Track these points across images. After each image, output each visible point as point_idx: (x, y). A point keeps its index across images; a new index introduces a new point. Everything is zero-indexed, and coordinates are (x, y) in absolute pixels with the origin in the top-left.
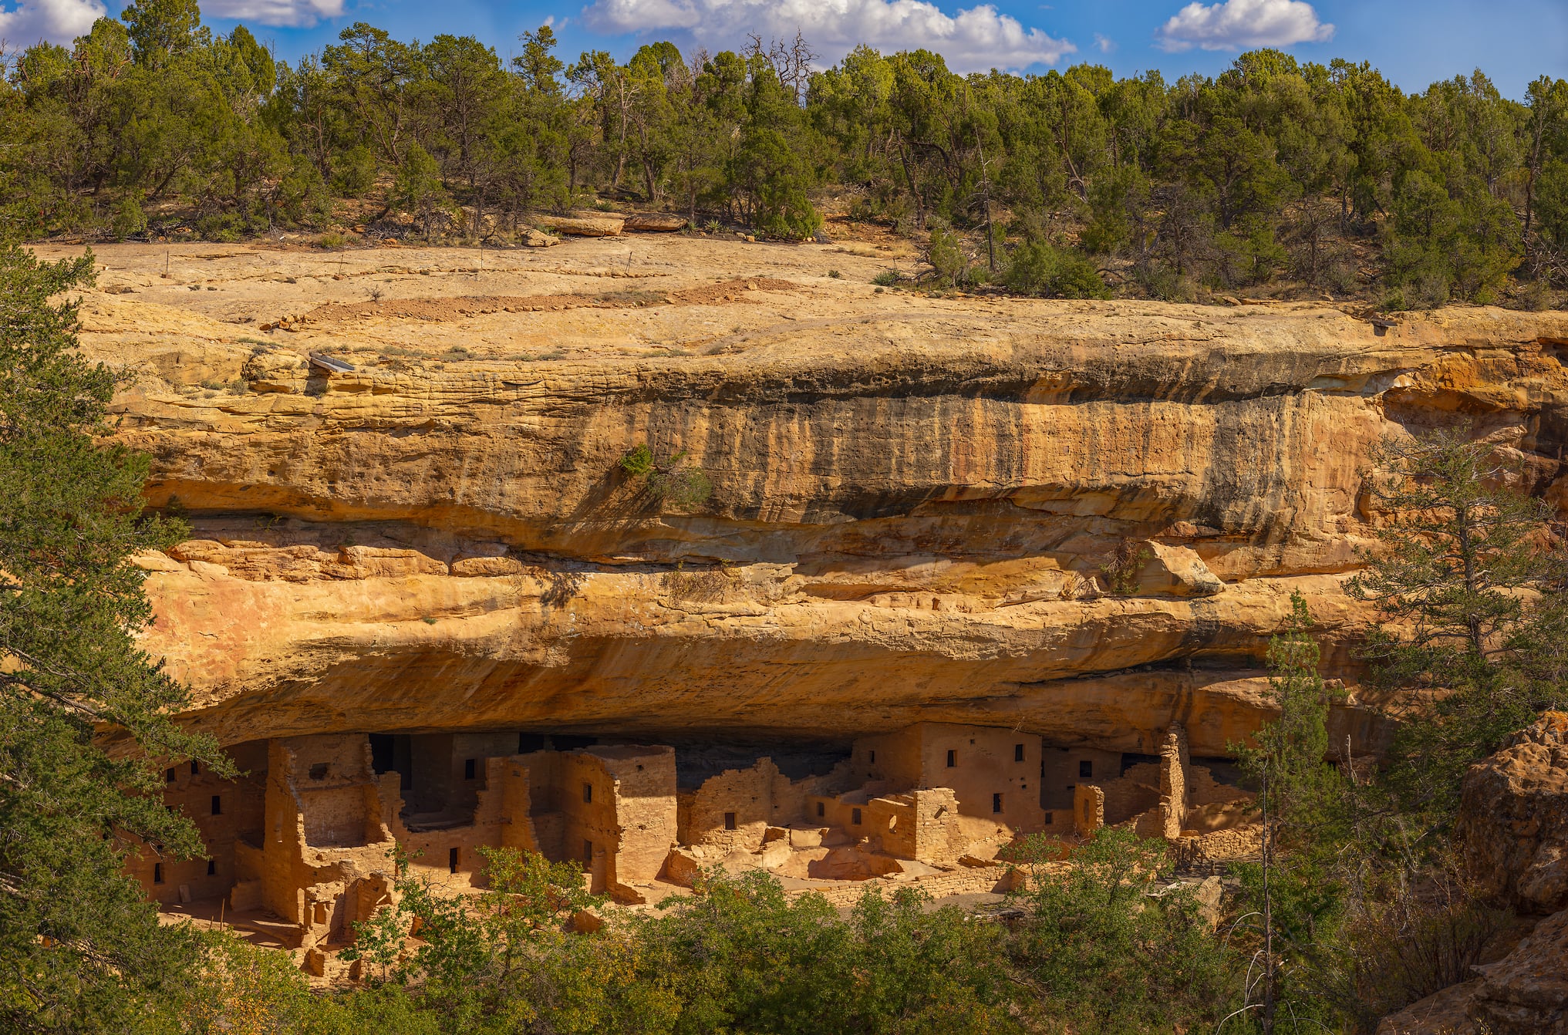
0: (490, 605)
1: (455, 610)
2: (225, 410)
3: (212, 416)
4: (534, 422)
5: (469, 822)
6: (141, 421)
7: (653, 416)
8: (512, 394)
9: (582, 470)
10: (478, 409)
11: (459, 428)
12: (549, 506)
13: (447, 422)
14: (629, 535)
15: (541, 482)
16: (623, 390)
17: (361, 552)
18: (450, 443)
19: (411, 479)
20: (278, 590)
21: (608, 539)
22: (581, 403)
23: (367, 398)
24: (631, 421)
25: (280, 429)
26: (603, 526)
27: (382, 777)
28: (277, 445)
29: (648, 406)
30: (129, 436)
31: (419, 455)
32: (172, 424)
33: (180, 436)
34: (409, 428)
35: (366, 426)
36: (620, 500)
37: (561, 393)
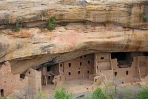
1: (113, 37)
2: (70, 8)
3: (68, 10)
4: (123, 9)
5: (130, 67)
6: (57, 11)
7: (144, 7)
8: (118, 5)
9: (132, 16)
10: (112, 7)
11: (110, 10)
12: (128, 21)
13: (107, 9)
14: (143, 25)
15: (125, 18)
16: (138, 4)
17: (97, 28)
18: (109, 12)
19: (103, 18)
20: (83, 34)
21: (139, 26)
22: (131, 6)
23: (94, 6)
24: (140, 8)
25: (79, 11)
26: (138, 24)
27: (113, 59)
28: (79, 14)
29: (143, 6)
30: (55, 13)
31: (103, 14)
32: (61, 11)
33: (63, 13)
34: (101, 10)
35: (94, 10)
36: (140, 20)
37: (127, 4)
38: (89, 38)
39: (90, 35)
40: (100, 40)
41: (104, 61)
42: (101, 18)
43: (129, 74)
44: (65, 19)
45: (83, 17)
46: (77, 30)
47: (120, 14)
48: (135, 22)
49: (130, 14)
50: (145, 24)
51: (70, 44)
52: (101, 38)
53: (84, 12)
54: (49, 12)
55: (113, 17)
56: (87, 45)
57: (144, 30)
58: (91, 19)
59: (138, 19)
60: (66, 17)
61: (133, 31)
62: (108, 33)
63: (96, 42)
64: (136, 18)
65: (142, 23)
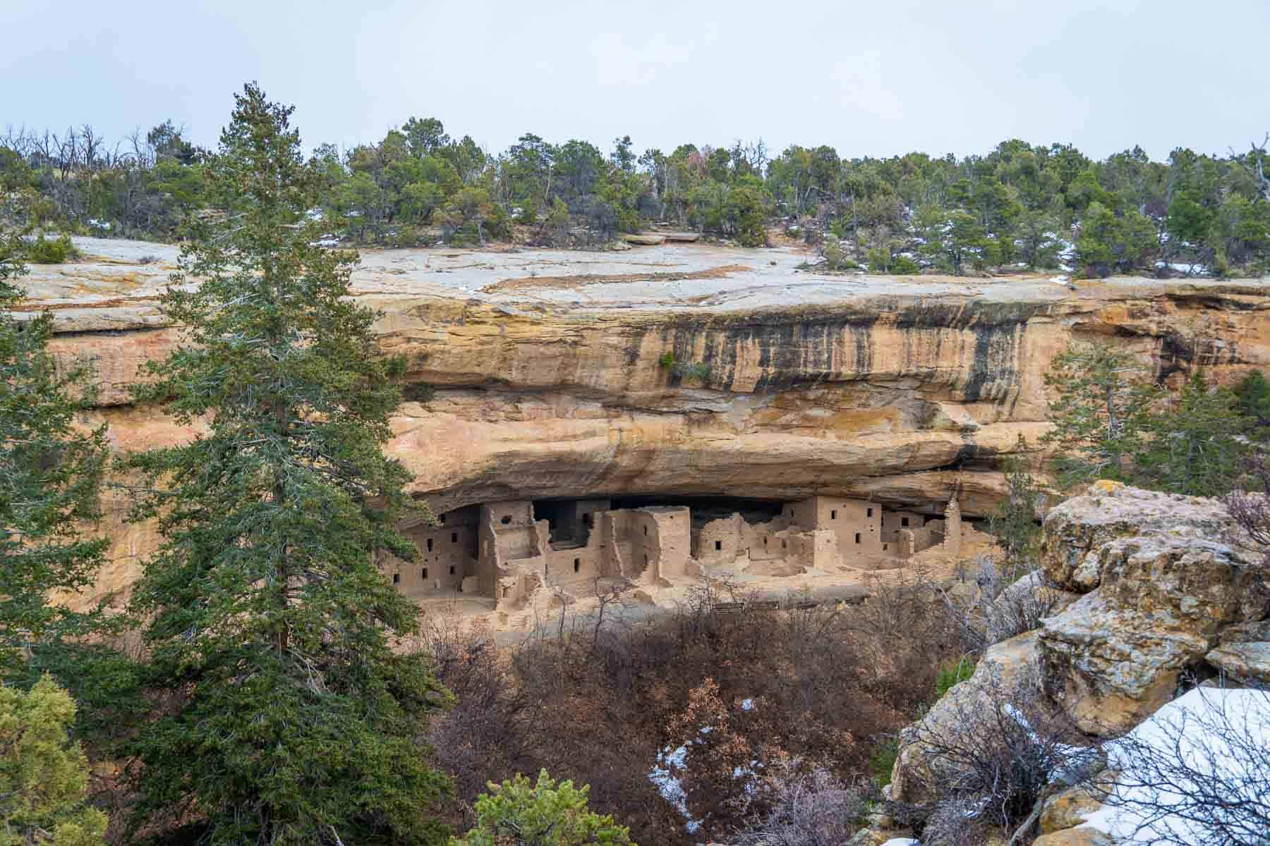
0: (592, 434)
1: (574, 436)
2: (453, 334)
3: (446, 337)
4: (614, 340)
5: (585, 545)
6: (409, 340)
7: (676, 338)
8: (603, 325)
9: (640, 364)
10: (585, 333)
11: (575, 343)
12: (623, 383)
13: (569, 340)
14: (664, 397)
15: (618, 371)
16: (660, 324)
17: (525, 407)
18: (571, 351)
19: (550, 369)
20: (482, 427)
21: (653, 399)
22: (639, 330)
23: (527, 327)
24: (665, 339)
25: (482, 344)
26: (650, 394)
27: (539, 522)
28: (480, 352)
29: (674, 331)
30: (403, 348)
31: (555, 357)
32: (425, 341)
33: (429, 348)
34: (549, 343)
35: (527, 342)
36: (660, 380)
37: (628, 325)
38: (505, 440)
39: (505, 429)
40: (539, 448)
41: (511, 530)
42: (544, 372)
43: (580, 569)
44: (430, 372)
45: (489, 367)
46: (463, 414)
47: (604, 357)
48: (644, 386)
49: (633, 356)
50: (672, 391)
51: (451, 460)
52: (541, 440)
53: (498, 346)
54: (383, 342)
55: (583, 367)
56: (495, 463)
57: (661, 413)
58: (515, 376)
59: (655, 374)
60: (434, 365)
61: (609, 422)
62: (560, 426)
63: (526, 455)
64: (650, 372)
65: (662, 391)
